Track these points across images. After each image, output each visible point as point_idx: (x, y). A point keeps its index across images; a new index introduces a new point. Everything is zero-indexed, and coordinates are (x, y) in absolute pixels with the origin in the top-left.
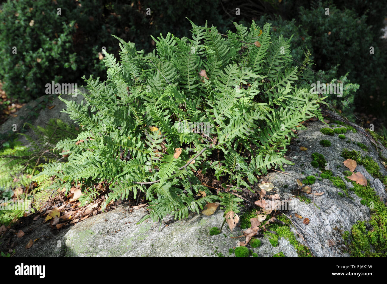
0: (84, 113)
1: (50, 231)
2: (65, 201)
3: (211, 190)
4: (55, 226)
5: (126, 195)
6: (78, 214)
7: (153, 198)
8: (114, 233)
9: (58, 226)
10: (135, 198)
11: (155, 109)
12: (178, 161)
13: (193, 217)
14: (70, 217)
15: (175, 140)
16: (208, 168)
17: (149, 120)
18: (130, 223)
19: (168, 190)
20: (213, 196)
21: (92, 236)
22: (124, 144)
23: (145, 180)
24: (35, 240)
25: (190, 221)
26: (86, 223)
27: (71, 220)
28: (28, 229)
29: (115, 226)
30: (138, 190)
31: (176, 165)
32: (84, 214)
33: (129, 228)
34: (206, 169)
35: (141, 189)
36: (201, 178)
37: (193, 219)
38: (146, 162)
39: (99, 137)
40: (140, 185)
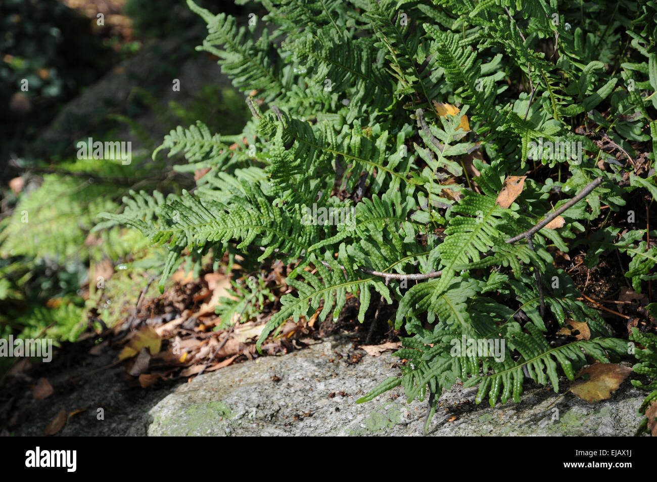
0: (256, 55)
1: (120, 392)
2: (186, 308)
3: (609, 320)
4: (136, 378)
5: (334, 307)
6: (204, 350)
7: (416, 326)
8: (292, 419)
9: (144, 379)
10: (361, 318)
11: (453, 47)
12: (506, 214)
13: (539, 402)
14: (184, 356)
15: (510, 150)
16: (606, 250)
17: (434, 81)
18: (344, 395)
19: (465, 305)
20: (615, 340)
21: (224, 422)
22: (349, 149)
23: (399, 267)
24: (72, 414)
25: (527, 414)
26: (218, 379)
27: (185, 366)
28: (67, 377)
29: (298, 399)
30: (375, 295)
31: (500, 228)
32: (221, 353)
33: (337, 410)
34: (600, 250)
35: (385, 293)
36: (584, 280)
37: (539, 409)
38: (412, 212)
39: (271, 119)
40: (382, 279)
